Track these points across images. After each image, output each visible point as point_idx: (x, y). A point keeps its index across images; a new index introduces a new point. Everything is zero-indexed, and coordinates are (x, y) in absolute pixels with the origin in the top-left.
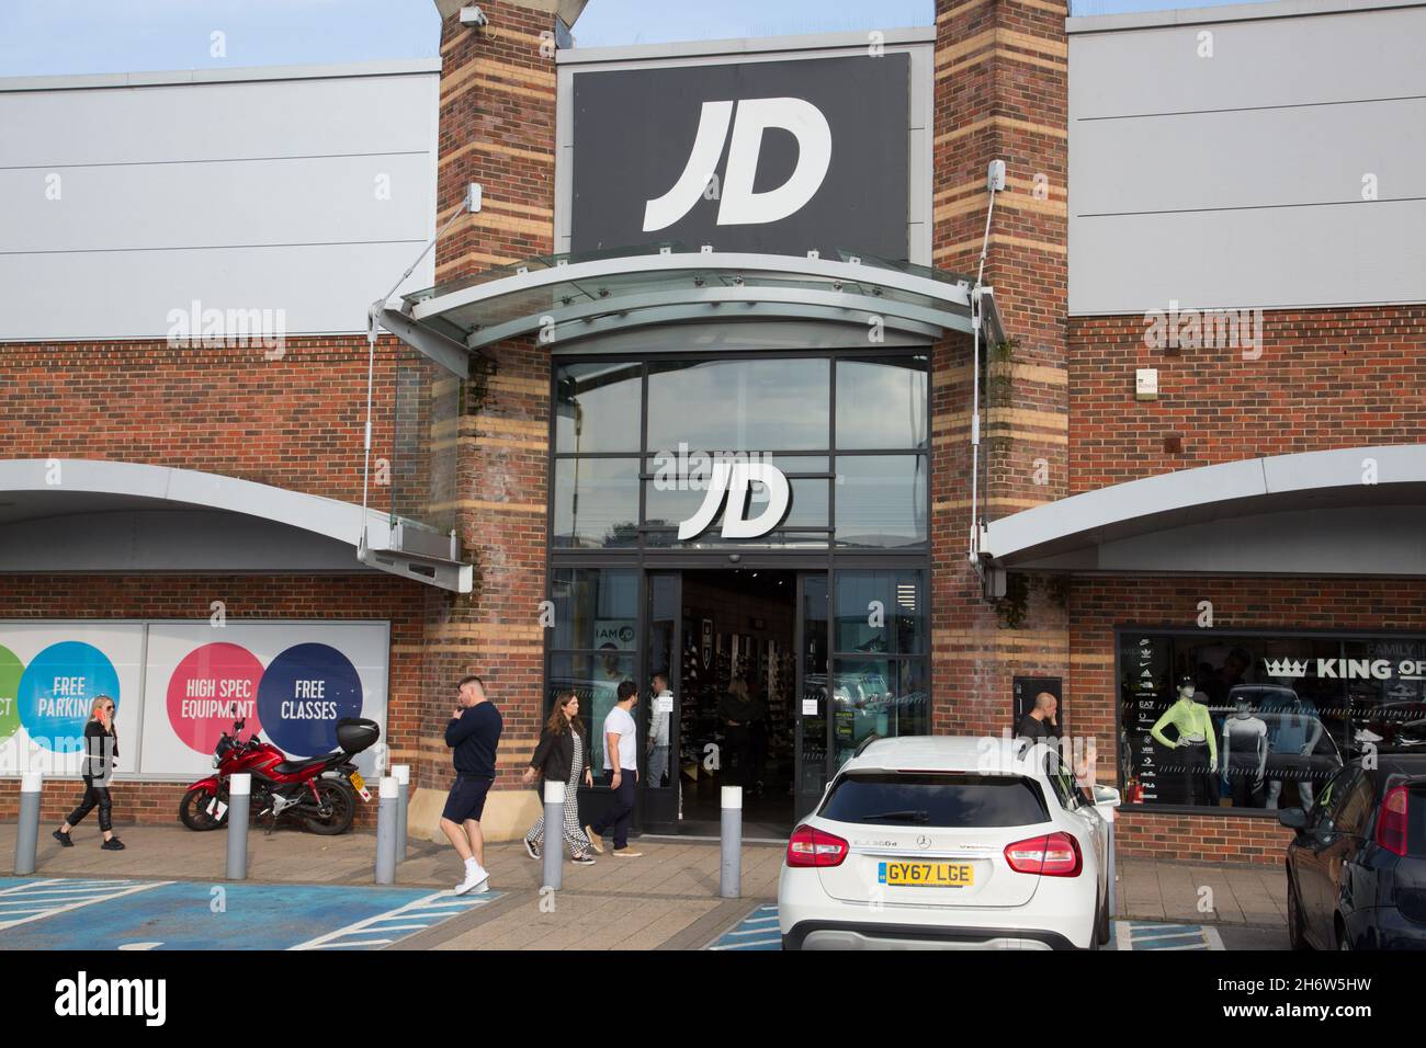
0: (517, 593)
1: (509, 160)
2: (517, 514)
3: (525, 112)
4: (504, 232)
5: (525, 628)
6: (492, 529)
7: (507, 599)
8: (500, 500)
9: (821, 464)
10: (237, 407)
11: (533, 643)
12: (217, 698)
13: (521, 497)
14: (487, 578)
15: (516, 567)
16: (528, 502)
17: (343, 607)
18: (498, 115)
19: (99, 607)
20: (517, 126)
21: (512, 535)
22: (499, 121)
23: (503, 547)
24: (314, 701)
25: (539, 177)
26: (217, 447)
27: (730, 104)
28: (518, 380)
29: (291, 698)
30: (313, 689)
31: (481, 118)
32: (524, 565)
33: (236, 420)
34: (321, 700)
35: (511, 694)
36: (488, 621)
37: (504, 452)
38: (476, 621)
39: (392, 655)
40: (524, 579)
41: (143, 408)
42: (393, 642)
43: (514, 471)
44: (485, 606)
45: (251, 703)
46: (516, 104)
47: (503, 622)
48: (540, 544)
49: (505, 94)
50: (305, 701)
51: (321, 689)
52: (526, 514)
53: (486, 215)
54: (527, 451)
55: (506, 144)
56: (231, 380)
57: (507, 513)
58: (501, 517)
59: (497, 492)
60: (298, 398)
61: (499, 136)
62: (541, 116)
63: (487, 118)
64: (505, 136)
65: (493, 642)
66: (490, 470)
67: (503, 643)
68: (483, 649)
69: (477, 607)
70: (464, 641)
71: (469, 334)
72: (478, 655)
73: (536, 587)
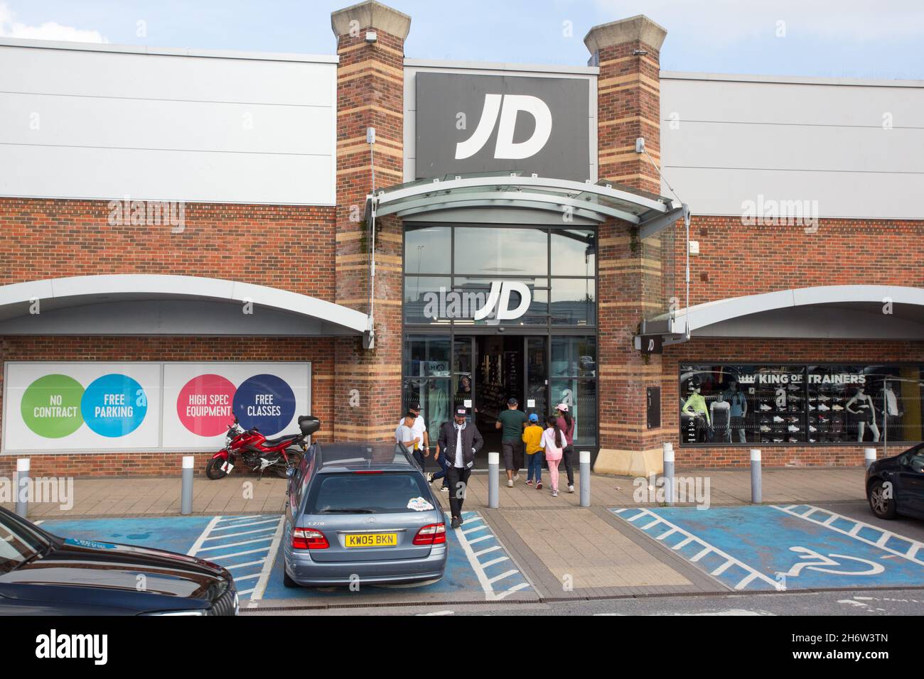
0: (391, 348)
1: (385, 116)
2: (391, 306)
3: (392, 91)
4: (384, 154)
5: (394, 366)
6: (381, 314)
7: (387, 351)
8: (383, 299)
9: (544, 283)
10: (218, 242)
11: (398, 374)
12: (208, 405)
13: (392, 297)
14: (380, 340)
15: (390, 334)
16: (394, 299)
17: (285, 355)
18: (381, 91)
19: (132, 355)
20: (388, 98)
21: (389, 317)
22: (381, 94)
23: (386, 324)
24: (267, 406)
25: (397, 126)
26: (205, 264)
27: (500, 96)
28: (391, 235)
29: (253, 404)
30: (266, 399)
31: (373, 92)
32: (394, 333)
33: (216, 250)
34: (271, 406)
35: (390, 401)
36: (380, 363)
37: (385, 273)
38: (375, 363)
39: (313, 381)
40: (394, 340)
41: (158, 241)
42: (313, 373)
43: (389, 283)
44: (379, 355)
45: (229, 407)
46: (388, 86)
47: (386, 363)
48: (399, 322)
49: (383, 80)
50: (262, 406)
51: (271, 399)
52: (394, 306)
53: (377, 145)
54: (394, 272)
55: (384, 107)
56: (213, 227)
57: (386, 305)
58: (384, 308)
59: (382, 294)
60: (254, 239)
61: (381, 102)
62: (398, 93)
63: (376, 92)
64: (384, 103)
65: (382, 374)
66: (380, 283)
67: (386, 374)
68: (378, 378)
69: (376, 356)
70: (371, 374)
72: (376, 381)
73: (398, 344)
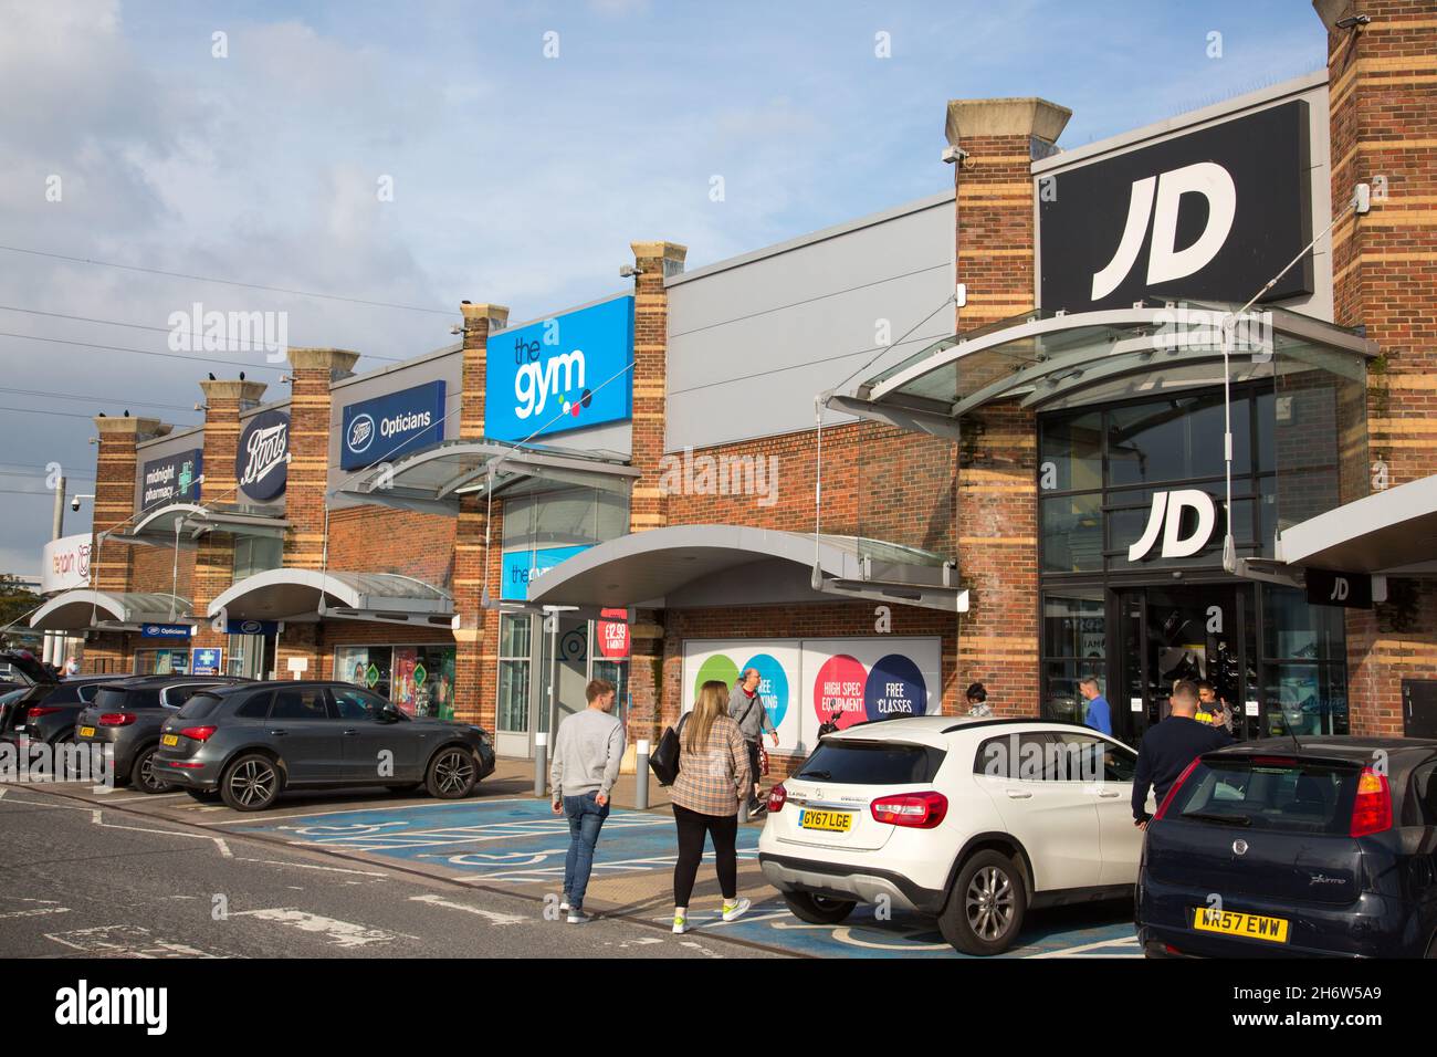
0: (1011, 611)
1: (988, 260)
2: (1008, 546)
3: (1004, 219)
4: (988, 319)
5: (1020, 640)
6: (986, 560)
7: (1002, 616)
8: (993, 536)
9: (1246, 487)
10: (844, 477)
11: (1028, 652)
12: (842, 696)
13: (1011, 533)
14: (983, 599)
15: (1009, 590)
16: (1018, 535)
17: (911, 626)
18: (980, 226)
19: (773, 630)
20: (997, 231)
21: (1003, 564)
22: (981, 231)
23: (995, 574)
24: (898, 699)
25: (1019, 269)
26: (834, 508)
27: (1154, 178)
28: (1005, 437)
29: (884, 697)
30: (896, 689)
31: (965, 231)
32: (1016, 588)
33: (844, 487)
34: (902, 699)
35: (1008, 694)
36: (985, 635)
37: (994, 496)
38: (974, 634)
39: (943, 663)
40: (1017, 600)
41: (793, 484)
42: (943, 653)
43: (1004, 511)
44: (982, 622)
45: (861, 700)
46: (995, 214)
47: (999, 635)
48: (1031, 570)
49: (986, 208)
50: (893, 699)
51: (901, 689)
52: (1017, 546)
53: (970, 308)
54: (1016, 494)
55: (988, 248)
56: (841, 457)
57: (999, 546)
58: (994, 550)
59: (989, 529)
60: (880, 467)
61: (982, 242)
62: (1019, 219)
63: (970, 230)
64: (987, 242)
65: (990, 652)
66: (982, 512)
67: (1000, 652)
68: (981, 657)
69: (975, 622)
71: (953, 405)
72: (977, 662)
73: (1029, 606)
